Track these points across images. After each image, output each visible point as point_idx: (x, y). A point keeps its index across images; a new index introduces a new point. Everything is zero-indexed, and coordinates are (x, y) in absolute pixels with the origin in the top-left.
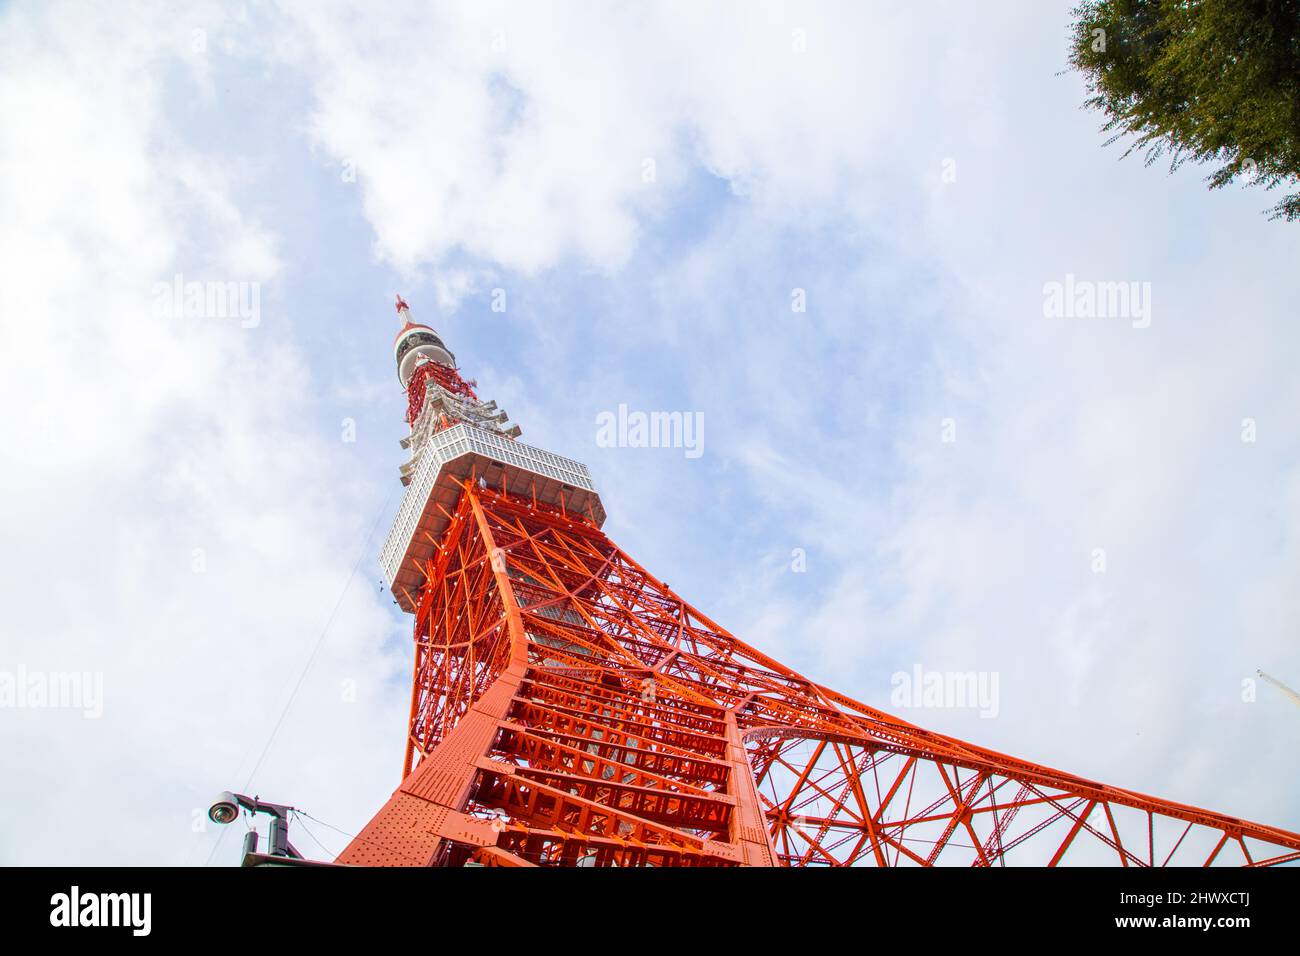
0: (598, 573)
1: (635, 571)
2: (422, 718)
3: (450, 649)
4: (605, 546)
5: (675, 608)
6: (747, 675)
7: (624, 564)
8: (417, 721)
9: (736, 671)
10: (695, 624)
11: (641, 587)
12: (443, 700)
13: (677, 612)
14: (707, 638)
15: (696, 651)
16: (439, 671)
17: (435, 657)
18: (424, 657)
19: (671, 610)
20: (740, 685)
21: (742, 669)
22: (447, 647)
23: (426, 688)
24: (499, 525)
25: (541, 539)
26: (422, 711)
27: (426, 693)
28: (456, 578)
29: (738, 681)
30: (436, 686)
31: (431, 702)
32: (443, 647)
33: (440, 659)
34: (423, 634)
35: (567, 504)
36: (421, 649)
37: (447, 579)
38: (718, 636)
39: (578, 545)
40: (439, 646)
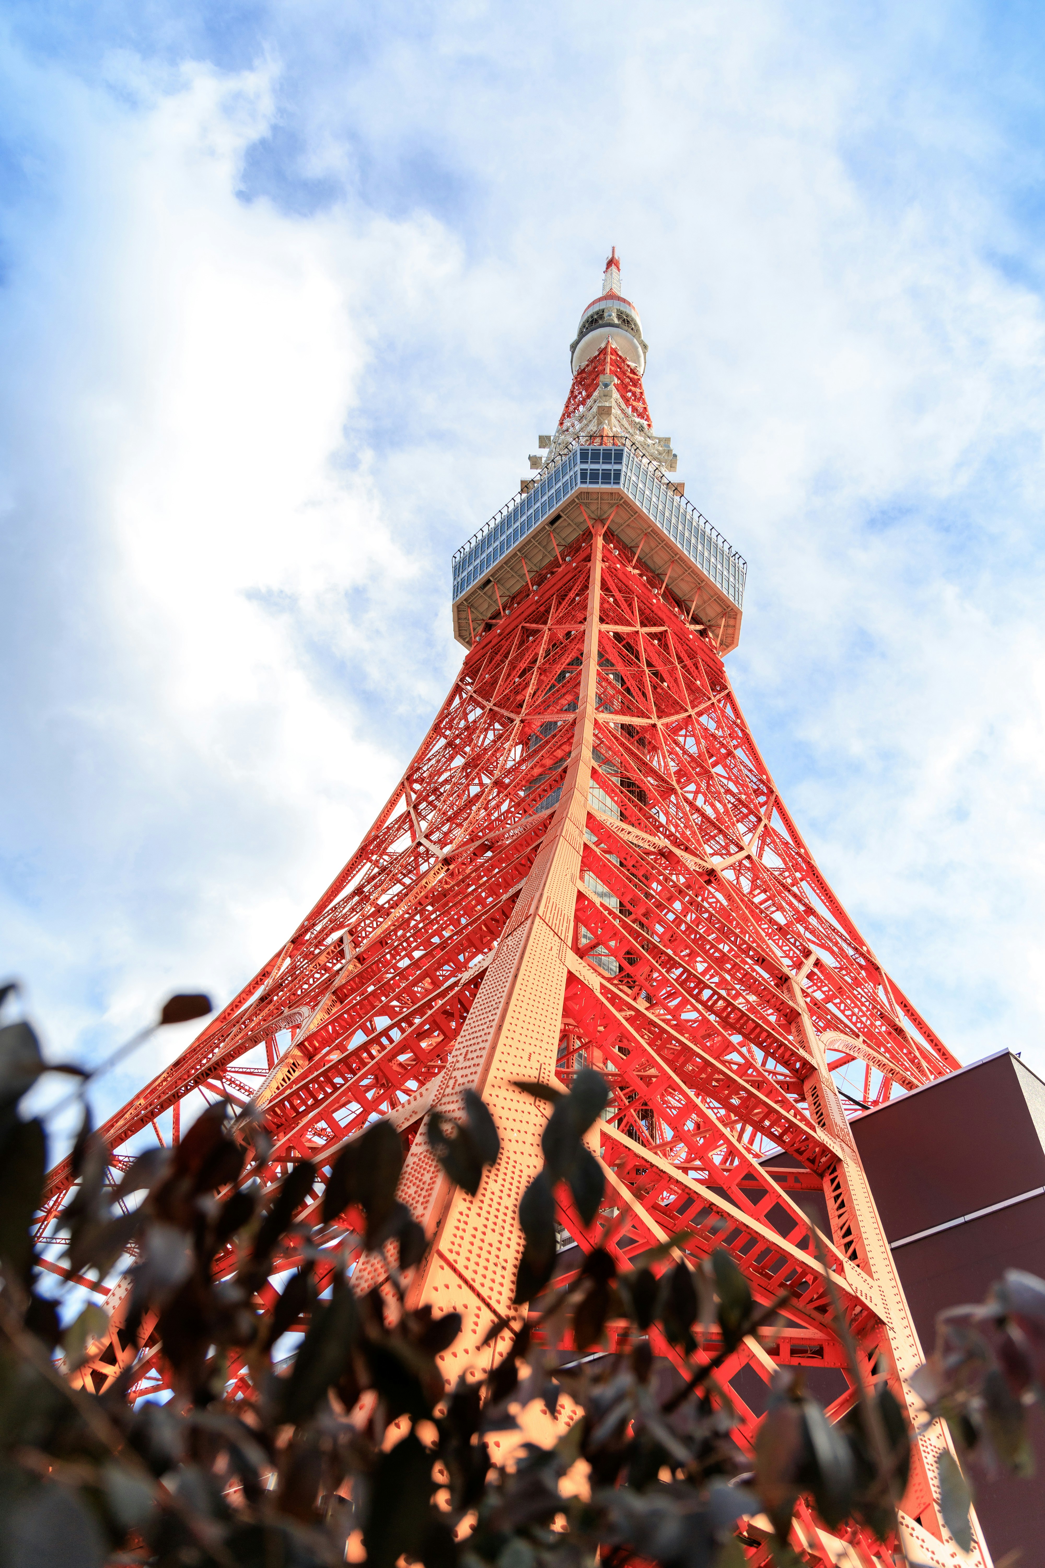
0: (697, 710)
1: (737, 726)
2: (425, 768)
3: (491, 710)
4: (717, 681)
5: (763, 794)
6: (812, 920)
7: (729, 710)
8: (419, 769)
9: (802, 908)
10: (777, 824)
11: (736, 747)
12: (459, 761)
13: (762, 799)
14: (783, 851)
15: (760, 856)
16: (467, 728)
17: (470, 707)
18: (457, 701)
19: (758, 792)
20: (798, 925)
21: (810, 911)
22: (489, 705)
23: (446, 737)
24: (613, 596)
25: (653, 636)
26: (429, 760)
27: (442, 742)
28: (535, 632)
29: (798, 920)
30: (458, 741)
31: (444, 756)
32: (485, 703)
33: (475, 714)
34: (467, 675)
35: (697, 607)
36: (457, 689)
37: (523, 627)
38: (798, 854)
39: (688, 662)
40: (480, 699)
